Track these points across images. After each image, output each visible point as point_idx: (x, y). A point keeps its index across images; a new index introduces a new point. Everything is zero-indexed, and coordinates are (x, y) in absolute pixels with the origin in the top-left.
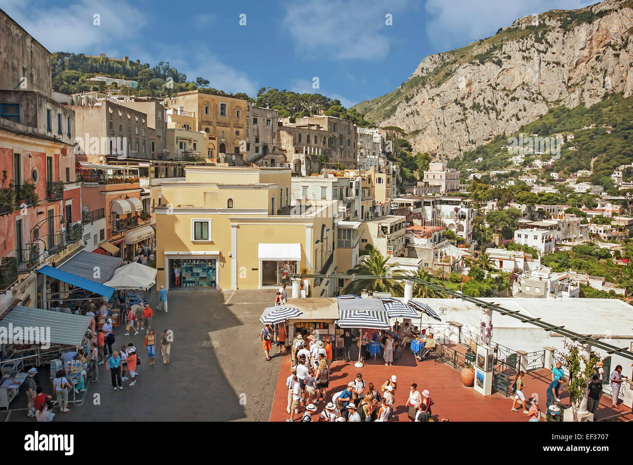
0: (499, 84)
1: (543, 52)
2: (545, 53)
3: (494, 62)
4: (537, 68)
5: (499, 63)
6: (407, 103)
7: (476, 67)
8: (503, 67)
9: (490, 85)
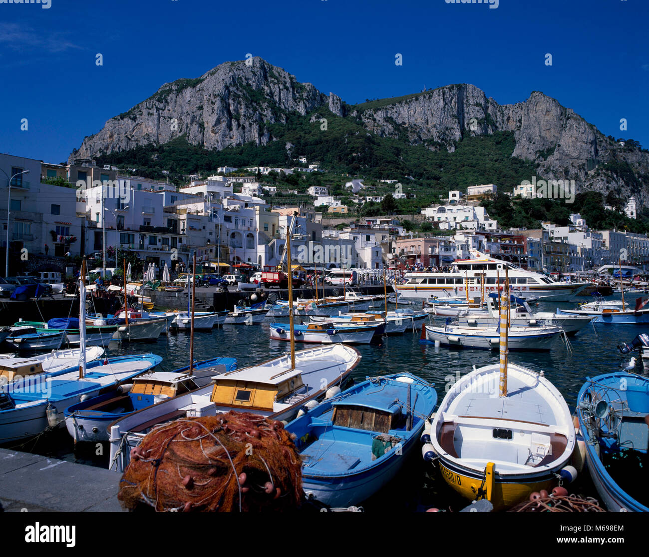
0: (133, 136)
1: (162, 109)
2: (163, 110)
3: (130, 118)
4: (156, 122)
5: (134, 119)
6: (75, 154)
7: (116, 122)
8: (137, 122)
9: (127, 136)
